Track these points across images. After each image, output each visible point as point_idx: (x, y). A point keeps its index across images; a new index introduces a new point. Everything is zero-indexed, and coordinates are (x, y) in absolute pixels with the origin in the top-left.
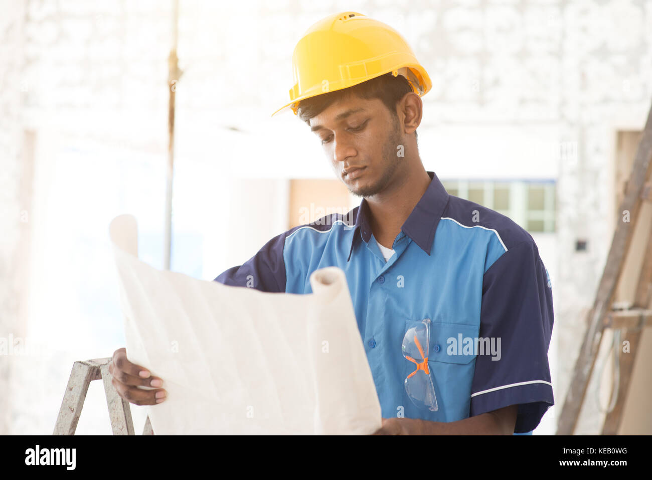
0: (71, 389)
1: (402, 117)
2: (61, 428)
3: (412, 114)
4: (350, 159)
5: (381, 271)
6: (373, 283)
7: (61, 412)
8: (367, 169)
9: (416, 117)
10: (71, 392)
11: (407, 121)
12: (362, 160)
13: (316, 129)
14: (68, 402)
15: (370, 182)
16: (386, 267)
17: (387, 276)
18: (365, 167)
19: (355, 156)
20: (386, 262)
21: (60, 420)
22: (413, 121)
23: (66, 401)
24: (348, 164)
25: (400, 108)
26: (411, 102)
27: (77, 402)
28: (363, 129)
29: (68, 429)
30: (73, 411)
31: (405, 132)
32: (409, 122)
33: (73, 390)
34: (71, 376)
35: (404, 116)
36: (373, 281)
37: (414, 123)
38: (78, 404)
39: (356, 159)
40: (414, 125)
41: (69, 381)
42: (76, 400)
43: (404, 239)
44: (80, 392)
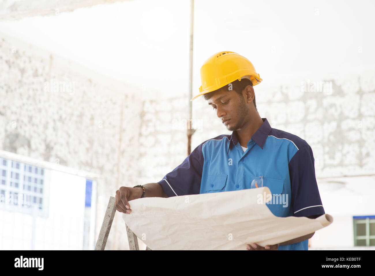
0: (109, 208)
1: (245, 96)
2: (105, 224)
3: (250, 94)
4: (223, 116)
5: (242, 156)
6: (239, 162)
7: (105, 218)
8: (231, 120)
9: (252, 95)
10: (109, 209)
11: (248, 98)
12: (228, 116)
13: (210, 104)
14: (108, 213)
15: (233, 125)
16: (244, 154)
17: (245, 159)
18: (230, 119)
19: (226, 115)
20: (244, 153)
21: (105, 221)
22: (250, 98)
23: (107, 213)
24: (223, 119)
25: (244, 93)
26: (249, 89)
27: (111, 213)
28: (228, 103)
29: (108, 225)
30: (110, 217)
31: (248, 103)
32: (249, 98)
33: (110, 208)
34: (109, 202)
35: (247, 96)
36: (239, 161)
37: (251, 98)
38: (112, 214)
39: (226, 116)
40: (251, 99)
41: (108, 205)
42: (111, 212)
43: (252, 142)
44: (113, 209)
